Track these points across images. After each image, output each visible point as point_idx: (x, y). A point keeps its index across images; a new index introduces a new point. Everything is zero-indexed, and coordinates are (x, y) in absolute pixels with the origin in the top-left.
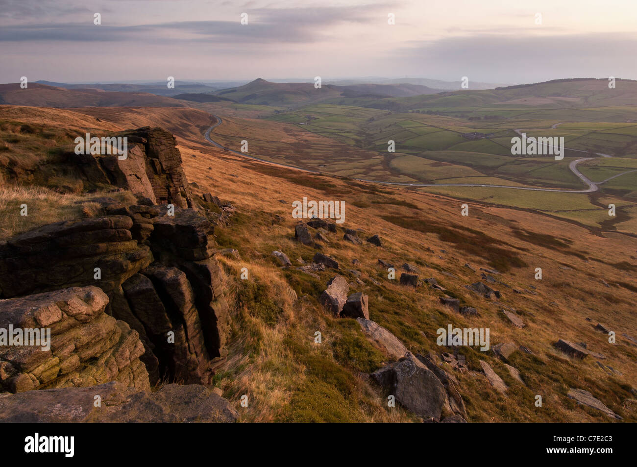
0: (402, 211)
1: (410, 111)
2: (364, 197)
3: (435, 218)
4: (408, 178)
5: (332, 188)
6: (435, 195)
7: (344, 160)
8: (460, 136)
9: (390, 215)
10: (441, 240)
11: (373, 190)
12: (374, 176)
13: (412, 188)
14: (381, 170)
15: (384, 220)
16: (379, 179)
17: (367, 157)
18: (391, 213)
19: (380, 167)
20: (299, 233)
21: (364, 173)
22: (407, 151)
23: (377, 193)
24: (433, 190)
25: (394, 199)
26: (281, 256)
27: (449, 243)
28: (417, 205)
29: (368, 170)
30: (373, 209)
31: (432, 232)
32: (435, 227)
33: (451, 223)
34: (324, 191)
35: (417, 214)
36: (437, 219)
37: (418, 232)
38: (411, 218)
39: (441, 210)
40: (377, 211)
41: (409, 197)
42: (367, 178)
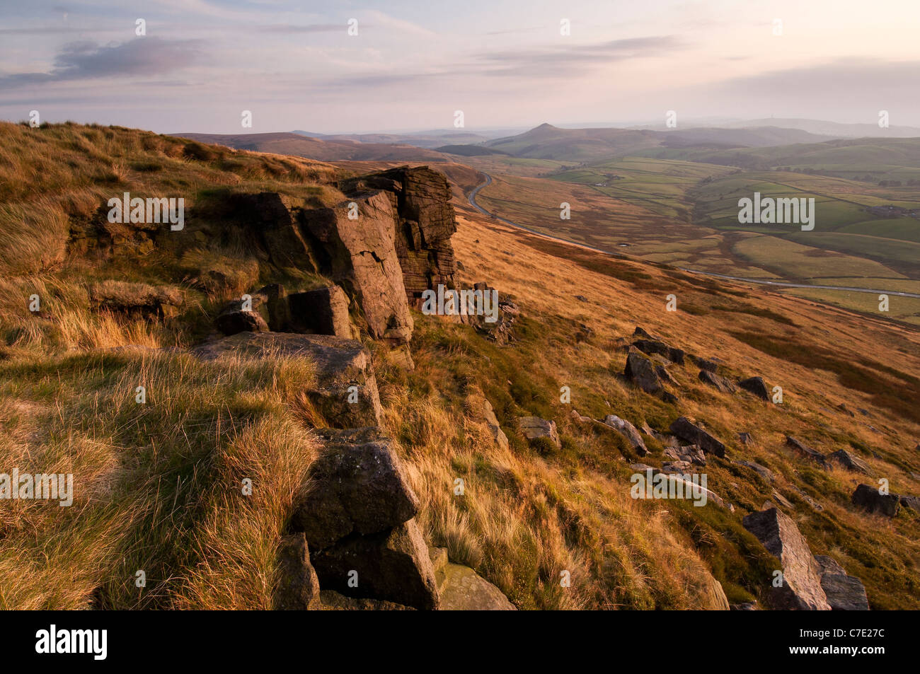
0: (765, 326)
1: (775, 168)
2: (698, 299)
3: (825, 343)
4: (764, 272)
5: (645, 280)
6: (815, 304)
7: (658, 238)
8: (862, 210)
9: (746, 332)
10: (844, 385)
11: (711, 288)
12: (705, 265)
13: (771, 288)
14: (716, 256)
15: (735, 339)
16: (713, 269)
17: (695, 236)
18: (746, 328)
19: (718, 252)
21: (689, 260)
22: (764, 230)
23: (719, 292)
24: (813, 295)
25: (749, 305)
27: (859, 393)
28: (790, 318)
29: (697, 254)
30: (713, 318)
31: (825, 369)
32: (828, 359)
33: (857, 355)
34: (632, 284)
35: (793, 333)
36: (830, 346)
37: (798, 366)
38: (783, 339)
39: (836, 331)
40: (721, 323)
41: (772, 303)
42: (694, 267)
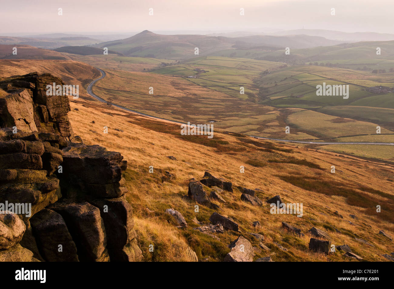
0: (303, 171)
1: (308, 63)
2: (260, 156)
3: (340, 179)
4: (307, 135)
5: (224, 145)
6: (338, 155)
7: (235, 116)
8: (363, 90)
9: (290, 175)
10: (349, 204)
11: (269, 148)
12: (269, 133)
13: (312, 146)
14: (277, 126)
15: (283, 181)
16: (274, 136)
17: (261, 112)
18: (290, 173)
19: (276, 123)
20: (193, 191)
21: (258, 130)
22: (305, 106)
23: (273, 150)
24: (335, 149)
25: (293, 158)
26: (175, 215)
27: (358, 208)
28: (319, 164)
29: (263, 125)
30: (270, 169)
31: (338, 195)
32: (340, 189)
33: (359, 185)
34: (215, 149)
35: (320, 174)
36: (343, 180)
37: (322, 195)
38: (314, 178)
39: (347, 171)
40: (274, 171)
41: (309, 155)
42: (262, 135)
